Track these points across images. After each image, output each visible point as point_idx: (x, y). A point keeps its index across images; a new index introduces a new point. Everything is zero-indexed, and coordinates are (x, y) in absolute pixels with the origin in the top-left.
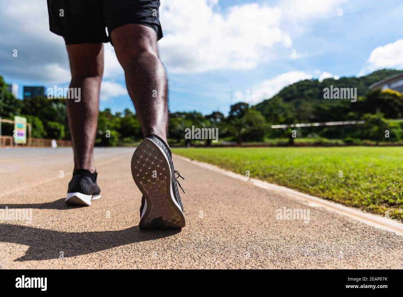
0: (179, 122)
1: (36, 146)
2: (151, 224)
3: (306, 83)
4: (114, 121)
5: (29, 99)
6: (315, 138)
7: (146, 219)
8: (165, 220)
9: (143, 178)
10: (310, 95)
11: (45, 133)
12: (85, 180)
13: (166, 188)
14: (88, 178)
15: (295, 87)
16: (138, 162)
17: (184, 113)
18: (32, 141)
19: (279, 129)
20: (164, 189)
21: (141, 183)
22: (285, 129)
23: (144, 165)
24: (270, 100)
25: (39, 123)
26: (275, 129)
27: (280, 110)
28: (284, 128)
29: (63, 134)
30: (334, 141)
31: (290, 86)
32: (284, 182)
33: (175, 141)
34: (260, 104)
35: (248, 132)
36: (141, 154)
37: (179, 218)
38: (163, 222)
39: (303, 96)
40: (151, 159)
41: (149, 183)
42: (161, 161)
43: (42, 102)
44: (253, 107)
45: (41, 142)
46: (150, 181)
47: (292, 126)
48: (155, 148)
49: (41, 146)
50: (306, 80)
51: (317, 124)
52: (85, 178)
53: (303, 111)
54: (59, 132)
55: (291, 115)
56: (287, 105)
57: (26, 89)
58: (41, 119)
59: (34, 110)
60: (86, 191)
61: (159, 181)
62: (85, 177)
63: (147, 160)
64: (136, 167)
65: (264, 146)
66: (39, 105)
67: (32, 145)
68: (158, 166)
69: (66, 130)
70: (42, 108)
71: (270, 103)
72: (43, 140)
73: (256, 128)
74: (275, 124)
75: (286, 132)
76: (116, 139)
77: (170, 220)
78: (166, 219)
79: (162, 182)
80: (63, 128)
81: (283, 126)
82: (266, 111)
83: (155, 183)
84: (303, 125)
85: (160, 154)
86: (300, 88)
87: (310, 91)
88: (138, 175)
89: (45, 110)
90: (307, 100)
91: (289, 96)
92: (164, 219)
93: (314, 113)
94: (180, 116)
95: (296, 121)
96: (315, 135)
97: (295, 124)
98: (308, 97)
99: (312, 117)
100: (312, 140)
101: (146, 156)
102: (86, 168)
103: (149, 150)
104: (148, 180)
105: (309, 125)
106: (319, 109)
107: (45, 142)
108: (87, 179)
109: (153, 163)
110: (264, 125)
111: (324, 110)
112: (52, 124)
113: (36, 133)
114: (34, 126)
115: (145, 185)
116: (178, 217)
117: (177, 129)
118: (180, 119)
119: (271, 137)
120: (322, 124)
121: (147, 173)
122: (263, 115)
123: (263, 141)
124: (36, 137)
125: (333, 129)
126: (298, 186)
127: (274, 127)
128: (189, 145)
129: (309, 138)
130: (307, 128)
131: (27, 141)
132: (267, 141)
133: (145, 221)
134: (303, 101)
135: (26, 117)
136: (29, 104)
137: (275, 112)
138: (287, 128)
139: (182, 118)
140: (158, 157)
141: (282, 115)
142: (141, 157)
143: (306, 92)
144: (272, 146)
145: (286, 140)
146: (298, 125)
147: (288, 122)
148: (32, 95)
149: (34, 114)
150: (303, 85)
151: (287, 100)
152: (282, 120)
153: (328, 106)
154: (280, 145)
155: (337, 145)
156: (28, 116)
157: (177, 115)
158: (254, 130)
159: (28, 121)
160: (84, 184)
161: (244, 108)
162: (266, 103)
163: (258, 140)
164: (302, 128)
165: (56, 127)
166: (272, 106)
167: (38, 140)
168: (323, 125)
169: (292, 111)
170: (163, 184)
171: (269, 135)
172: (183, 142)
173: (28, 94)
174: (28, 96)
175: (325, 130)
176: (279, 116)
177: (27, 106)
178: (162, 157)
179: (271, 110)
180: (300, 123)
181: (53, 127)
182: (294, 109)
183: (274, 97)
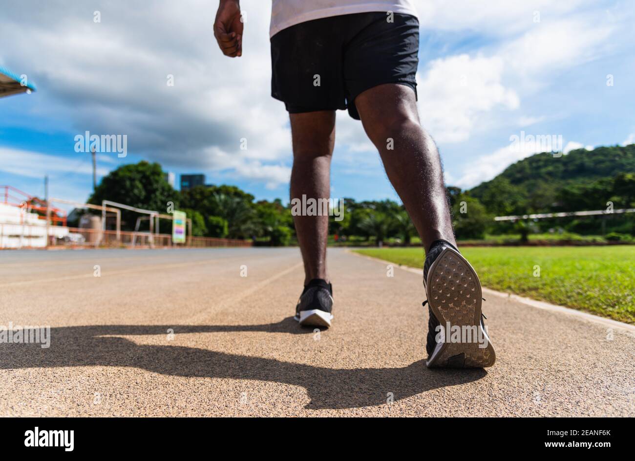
0: (368, 214)
1: (197, 246)
2: (447, 362)
3: (543, 158)
4: (286, 214)
5: (188, 190)
6: (560, 233)
7: (442, 356)
8: (467, 358)
9: (443, 302)
10: (550, 174)
11: (206, 230)
12: (322, 293)
13: (473, 315)
14: (325, 290)
15: (526, 164)
16: (437, 280)
17: (373, 203)
18: (193, 240)
19: (505, 221)
20: (471, 317)
21: (439, 308)
22: (513, 222)
23: (445, 285)
24: (491, 182)
25: (200, 218)
26: (499, 221)
27: (506, 196)
28: (513, 220)
29: (226, 231)
30: (589, 238)
31: (520, 162)
32: (560, 300)
33: (362, 238)
34: (476, 188)
35: (461, 226)
36: (441, 270)
37: (487, 355)
38: (465, 360)
39: (538, 176)
40: (456, 276)
41: (451, 308)
42: (470, 279)
43: (202, 193)
44: (466, 193)
45: (202, 240)
46: (452, 306)
47: (525, 217)
48: (461, 261)
49: (201, 246)
50: (544, 154)
51: (562, 215)
52: (323, 291)
53: (541, 196)
54: (222, 229)
55: (522, 202)
56: (515, 189)
57: (184, 178)
58: (202, 214)
59: (193, 202)
60: (326, 308)
61: (465, 306)
62: (323, 289)
63: (450, 277)
64: (434, 287)
65: (485, 245)
66: (198, 197)
67: (192, 245)
68: (466, 286)
69: (230, 226)
70: (202, 200)
71: (491, 186)
72: (204, 239)
73: (473, 221)
74: (499, 216)
75: (516, 226)
76: (289, 237)
77: (474, 357)
78: (468, 356)
79: (469, 306)
80: (226, 224)
81: (512, 218)
82: (486, 198)
83: (459, 308)
84: (540, 216)
85: (469, 270)
86: (534, 165)
87: (550, 168)
88: (436, 298)
89: (206, 202)
90: (546, 181)
91: (518, 176)
92: (466, 356)
93: (557, 199)
94: (368, 207)
95: (530, 210)
96: (560, 230)
97: (529, 214)
98: (547, 177)
99: (555, 204)
100: (556, 237)
101: (448, 272)
102: (321, 277)
103: (453, 264)
104: (450, 305)
105: (550, 215)
106: (565, 193)
107: (206, 241)
108: (325, 292)
109: (458, 282)
110: (484, 216)
111: (573, 195)
112: (214, 219)
113: (197, 231)
114: (195, 222)
115: (445, 311)
116: (487, 353)
117: (365, 223)
118: (368, 210)
119: (493, 233)
120: (570, 214)
121: (449, 295)
122: (482, 203)
123: (482, 238)
124: (195, 236)
125: (587, 221)
126: (586, 306)
127: (497, 219)
128: (380, 243)
129: (550, 234)
130: (547, 219)
131: (187, 240)
132: (488, 238)
133: (440, 358)
134: (541, 183)
135: (185, 212)
136: (188, 197)
137: (499, 199)
138: (517, 221)
139: (371, 208)
140: (466, 273)
141: (510, 202)
142: (442, 273)
143: (543, 170)
144: (495, 245)
145: (518, 237)
146: (533, 216)
147: (519, 211)
148: (190, 186)
149: (194, 208)
150: (539, 161)
151: (516, 182)
152: (509, 209)
153: (579, 189)
154: (507, 244)
155: (595, 244)
156: (188, 210)
157: (364, 206)
158: (470, 224)
159: (188, 217)
160: (323, 299)
161: (455, 194)
162: (485, 186)
163: (475, 238)
164: (540, 220)
165: (218, 222)
166: (494, 190)
167: (198, 239)
168: (572, 215)
169: (525, 197)
170: (470, 310)
171: (491, 230)
172: (373, 240)
173: (186, 184)
174: (185, 187)
175: (576, 222)
176: (504, 204)
177: (186, 198)
178: (472, 274)
179: (493, 196)
180: (536, 213)
181: (214, 223)
182: (526, 194)
183: (497, 178)
